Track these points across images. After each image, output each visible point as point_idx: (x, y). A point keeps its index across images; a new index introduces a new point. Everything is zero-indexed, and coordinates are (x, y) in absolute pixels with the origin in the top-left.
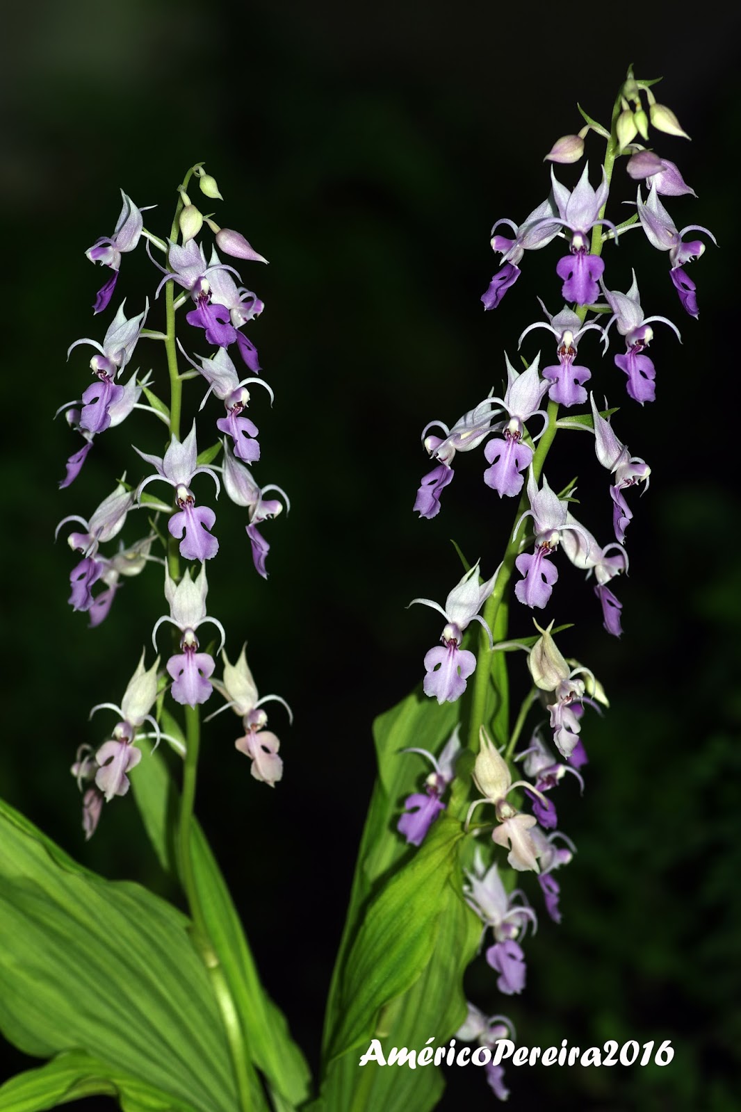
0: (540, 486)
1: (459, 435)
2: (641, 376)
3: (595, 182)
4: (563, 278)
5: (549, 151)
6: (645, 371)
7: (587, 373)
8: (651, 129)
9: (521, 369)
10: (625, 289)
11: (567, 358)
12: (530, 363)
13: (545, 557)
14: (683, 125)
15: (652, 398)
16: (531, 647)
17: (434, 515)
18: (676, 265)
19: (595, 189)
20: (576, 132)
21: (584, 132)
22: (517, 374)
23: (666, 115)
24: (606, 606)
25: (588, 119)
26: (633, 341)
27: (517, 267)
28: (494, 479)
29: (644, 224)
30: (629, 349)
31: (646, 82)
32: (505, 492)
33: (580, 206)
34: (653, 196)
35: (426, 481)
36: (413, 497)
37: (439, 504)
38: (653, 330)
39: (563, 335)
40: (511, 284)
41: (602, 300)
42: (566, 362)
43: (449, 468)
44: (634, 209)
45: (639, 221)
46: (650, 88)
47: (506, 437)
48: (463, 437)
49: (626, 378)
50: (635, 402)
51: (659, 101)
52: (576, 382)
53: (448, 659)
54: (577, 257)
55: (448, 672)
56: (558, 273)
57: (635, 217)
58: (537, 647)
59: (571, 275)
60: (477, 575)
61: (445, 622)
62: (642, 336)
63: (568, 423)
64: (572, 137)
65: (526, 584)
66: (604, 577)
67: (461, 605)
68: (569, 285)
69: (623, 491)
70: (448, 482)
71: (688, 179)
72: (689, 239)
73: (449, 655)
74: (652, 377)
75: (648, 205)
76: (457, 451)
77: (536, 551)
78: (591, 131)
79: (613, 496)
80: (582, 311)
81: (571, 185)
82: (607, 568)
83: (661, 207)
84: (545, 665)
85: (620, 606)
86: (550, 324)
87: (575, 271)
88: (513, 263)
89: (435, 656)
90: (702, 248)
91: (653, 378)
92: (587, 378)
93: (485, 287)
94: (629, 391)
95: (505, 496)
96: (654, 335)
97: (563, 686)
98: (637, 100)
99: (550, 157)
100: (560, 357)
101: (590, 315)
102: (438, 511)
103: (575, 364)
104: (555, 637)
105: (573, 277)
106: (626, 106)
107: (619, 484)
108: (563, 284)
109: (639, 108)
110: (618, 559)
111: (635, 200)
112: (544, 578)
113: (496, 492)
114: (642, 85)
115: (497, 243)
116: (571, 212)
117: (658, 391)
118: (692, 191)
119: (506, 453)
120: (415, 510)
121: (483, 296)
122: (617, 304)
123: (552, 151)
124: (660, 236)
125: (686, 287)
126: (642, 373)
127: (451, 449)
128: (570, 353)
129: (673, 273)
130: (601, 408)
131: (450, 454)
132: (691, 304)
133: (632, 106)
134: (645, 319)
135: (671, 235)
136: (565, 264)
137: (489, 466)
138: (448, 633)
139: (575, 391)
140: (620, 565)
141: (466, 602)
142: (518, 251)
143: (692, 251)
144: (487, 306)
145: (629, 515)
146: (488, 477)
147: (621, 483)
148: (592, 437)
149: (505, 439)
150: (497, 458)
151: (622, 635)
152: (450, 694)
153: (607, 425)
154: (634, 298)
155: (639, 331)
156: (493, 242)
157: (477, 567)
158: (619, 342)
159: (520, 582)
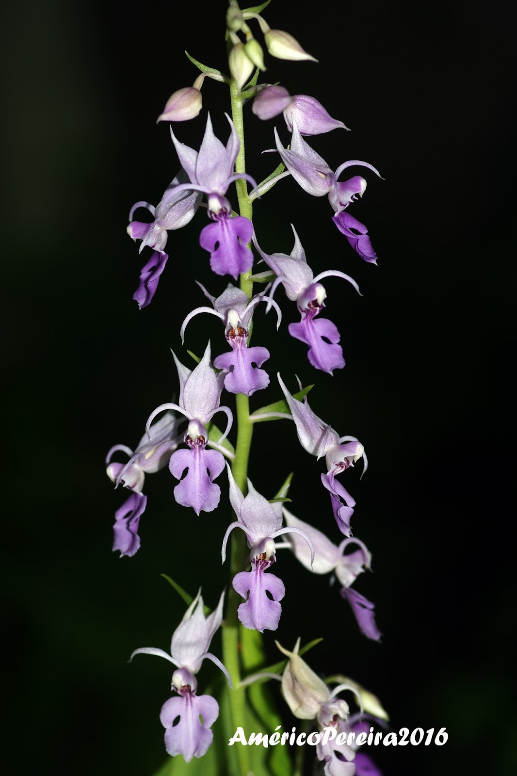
0: (246, 492)
1: (143, 456)
2: (324, 343)
3: (223, 133)
4: (209, 250)
5: (161, 111)
6: (327, 335)
7: (264, 353)
8: (268, 58)
9: (192, 365)
10: (287, 249)
11: (238, 341)
12: (201, 355)
13: (266, 571)
14: (306, 49)
15: (341, 363)
16: (281, 674)
17: (135, 551)
18: (339, 209)
19: (225, 143)
20: (190, 84)
21: (199, 83)
22: (188, 371)
23: (284, 40)
24: (358, 609)
25: (201, 67)
26: (305, 305)
27: (164, 253)
28: (186, 496)
29: (292, 171)
30: (303, 315)
31: (255, 9)
32: (202, 507)
33: (211, 164)
34: (297, 139)
35: (120, 515)
36: (111, 536)
37: (138, 538)
38: (325, 287)
39: (226, 315)
40: (160, 271)
41: (265, 267)
42: (239, 345)
43: (141, 494)
44: (277, 159)
45: (286, 169)
46: (261, 14)
47: (189, 445)
48: (147, 456)
49: (306, 347)
50: (322, 373)
51: (273, 26)
52: (254, 365)
53: (187, 710)
54: (220, 223)
55: (189, 724)
56: (202, 245)
57: (281, 167)
58: (287, 673)
59: (217, 245)
60: (201, 609)
61: (173, 668)
62: (314, 296)
63: (264, 414)
64: (186, 90)
65: (250, 606)
66: (347, 578)
67: (188, 645)
68: (217, 256)
69: (338, 477)
70: (142, 511)
72: (346, 177)
73: (187, 705)
74: (336, 340)
75: (293, 149)
76: (147, 475)
77: (254, 566)
78: (207, 79)
79: (326, 485)
80: (247, 287)
81: (195, 143)
82: (348, 566)
83: (308, 147)
84: (299, 691)
85: (371, 606)
86: (213, 307)
87: (220, 239)
88: (157, 248)
89: (171, 709)
90: (363, 184)
91: (338, 341)
92: (265, 358)
93: (136, 283)
94: (312, 362)
95: (202, 512)
96: (327, 292)
97: (324, 711)
98: (246, 29)
99: (164, 117)
100: (230, 342)
101: (258, 288)
102: (138, 546)
103: (252, 345)
104: (307, 658)
105: (221, 247)
106: (235, 39)
107: (332, 470)
108: (210, 257)
109: (249, 36)
110: (357, 555)
111: (275, 147)
112: (269, 595)
113: (191, 509)
114: (249, 14)
115: (134, 230)
116: (202, 173)
117: (346, 355)
118: (341, 125)
119: (194, 464)
120: (114, 549)
121: (135, 294)
122: (277, 266)
123: (166, 109)
124: (312, 179)
125: (356, 232)
126: (325, 339)
127: (138, 473)
128: (241, 335)
129: (338, 219)
130: (294, 390)
131: (138, 479)
132: (364, 246)
134: (315, 276)
135: (323, 176)
136: (210, 234)
137: (177, 482)
138: (178, 680)
139: (254, 375)
140: (362, 561)
141: (194, 640)
142: (160, 234)
143: (353, 189)
144: (141, 302)
145: (351, 503)
146: (180, 495)
147: (334, 469)
148: (291, 425)
149: (189, 448)
150: (186, 472)
151: (382, 638)
152: (197, 748)
153: (304, 408)
154: (299, 257)
155: (309, 291)
156: (130, 230)
157: (199, 598)
158: (291, 310)
159: (242, 605)
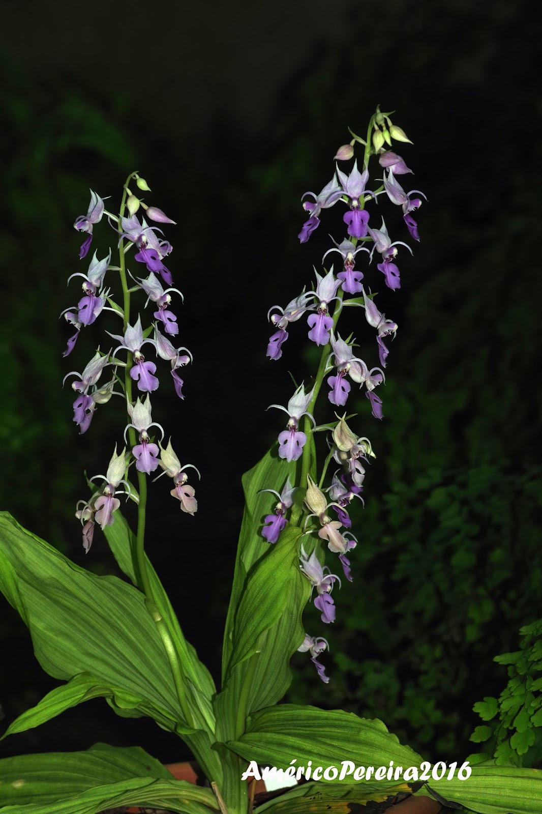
0: (337, 339)
1: (290, 313)
2: (392, 275)
3: (361, 170)
4: (348, 224)
5: (335, 154)
6: (394, 272)
7: (360, 275)
8: (392, 140)
9: (323, 275)
10: (379, 227)
11: (350, 267)
12: (328, 271)
13: (342, 378)
14: (408, 137)
15: (399, 287)
16: (335, 428)
17: (278, 358)
18: (406, 213)
19: (361, 173)
20: (348, 143)
21: (353, 143)
22: (321, 278)
23: (399, 131)
24: (373, 402)
25: (354, 135)
26: (387, 256)
27: (318, 219)
28: (313, 336)
29: (387, 191)
30: (385, 260)
31: (386, 113)
32: (320, 342)
33: (354, 184)
34: (391, 175)
35: (272, 339)
36: (265, 348)
37: (281, 352)
38: (398, 249)
39: (347, 255)
40: (316, 227)
41: (368, 235)
42: (349, 269)
43: (285, 331)
44: (382, 183)
45: (384, 189)
46: (388, 116)
47: (319, 312)
48: (292, 313)
49: (384, 276)
50: (390, 290)
51: (394, 124)
52: (356, 280)
53: (291, 437)
54: (354, 212)
55: (292, 444)
56: (345, 221)
57: (382, 188)
58: (338, 427)
59: (351, 222)
60: (303, 390)
61: (288, 417)
62: (392, 253)
63: (348, 303)
64: (347, 146)
65: (334, 393)
66: (371, 387)
67: (296, 407)
68: (351, 227)
69: (383, 339)
70: (286, 339)
71: (409, 165)
72: (413, 198)
73: (292, 435)
74: (398, 275)
75: (389, 180)
76: (289, 322)
77: (338, 374)
78: (356, 142)
79: (378, 341)
80: (355, 242)
81: (348, 172)
82: (373, 382)
83: (396, 181)
84: (343, 437)
85: (381, 402)
86: (338, 248)
87: (353, 220)
88: (315, 216)
89: (284, 435)
90: (420, 203)
91: (399, 275)
92: (361, 277)
93: (300, 230)
94: (387, 284)
95: (320, 345)
96: (398, 252)
97: (354, 448)
98: (383, 125)
99: (336, 157)
100: (346, 267)
101: (359, 243)
102: (280, 356)
103: (354, 270)
104: (347, 421)
105: (353, 223)
106: (376, 128)
107: (381, 334)
108: (348, 227)
109: (384, 128)
110: (379, 376)
111: (383, 178)
112: (343, 389)
113: (315, 343)
114: (385, 115)
115: (306, 206)
116: (350, 186)
117: (401, 282)
118: (411, 171)
119: (319, 322)
120: (267, 355)
121: (299, 236)
122: (376, 236)
123: (338, 154)
124: (397, 197)
125: (412, 225)
126: (392, 273)
127: (286, 321)
128: (351, 264)
129: (405, 217)
130: (368, 294)
131: (286, 324)
132: (415, 234)
133: (381, 128)
134: (392, 243)
135: (403, 197)
136: (347, 216)
137: (310, 329)
138: (291, 422)
139: (356, 285)
140: (380, 379)
141: (299, 405)
142: (318, 210)
143: (415, 205)
144: (302, 241)
145: (387, 352)
146: (310, 335)
147: (382, 334)
148: (364, 310)
149: (318, 314)
150: (315, 325)
151: (383, 418)
152: (294, 456)
153: (372, 302)
154: (384, 232)
155: (390, 250)
156: (304, 205)
157: (302, 386)
158: (378, 257)
159: (331, 392)
